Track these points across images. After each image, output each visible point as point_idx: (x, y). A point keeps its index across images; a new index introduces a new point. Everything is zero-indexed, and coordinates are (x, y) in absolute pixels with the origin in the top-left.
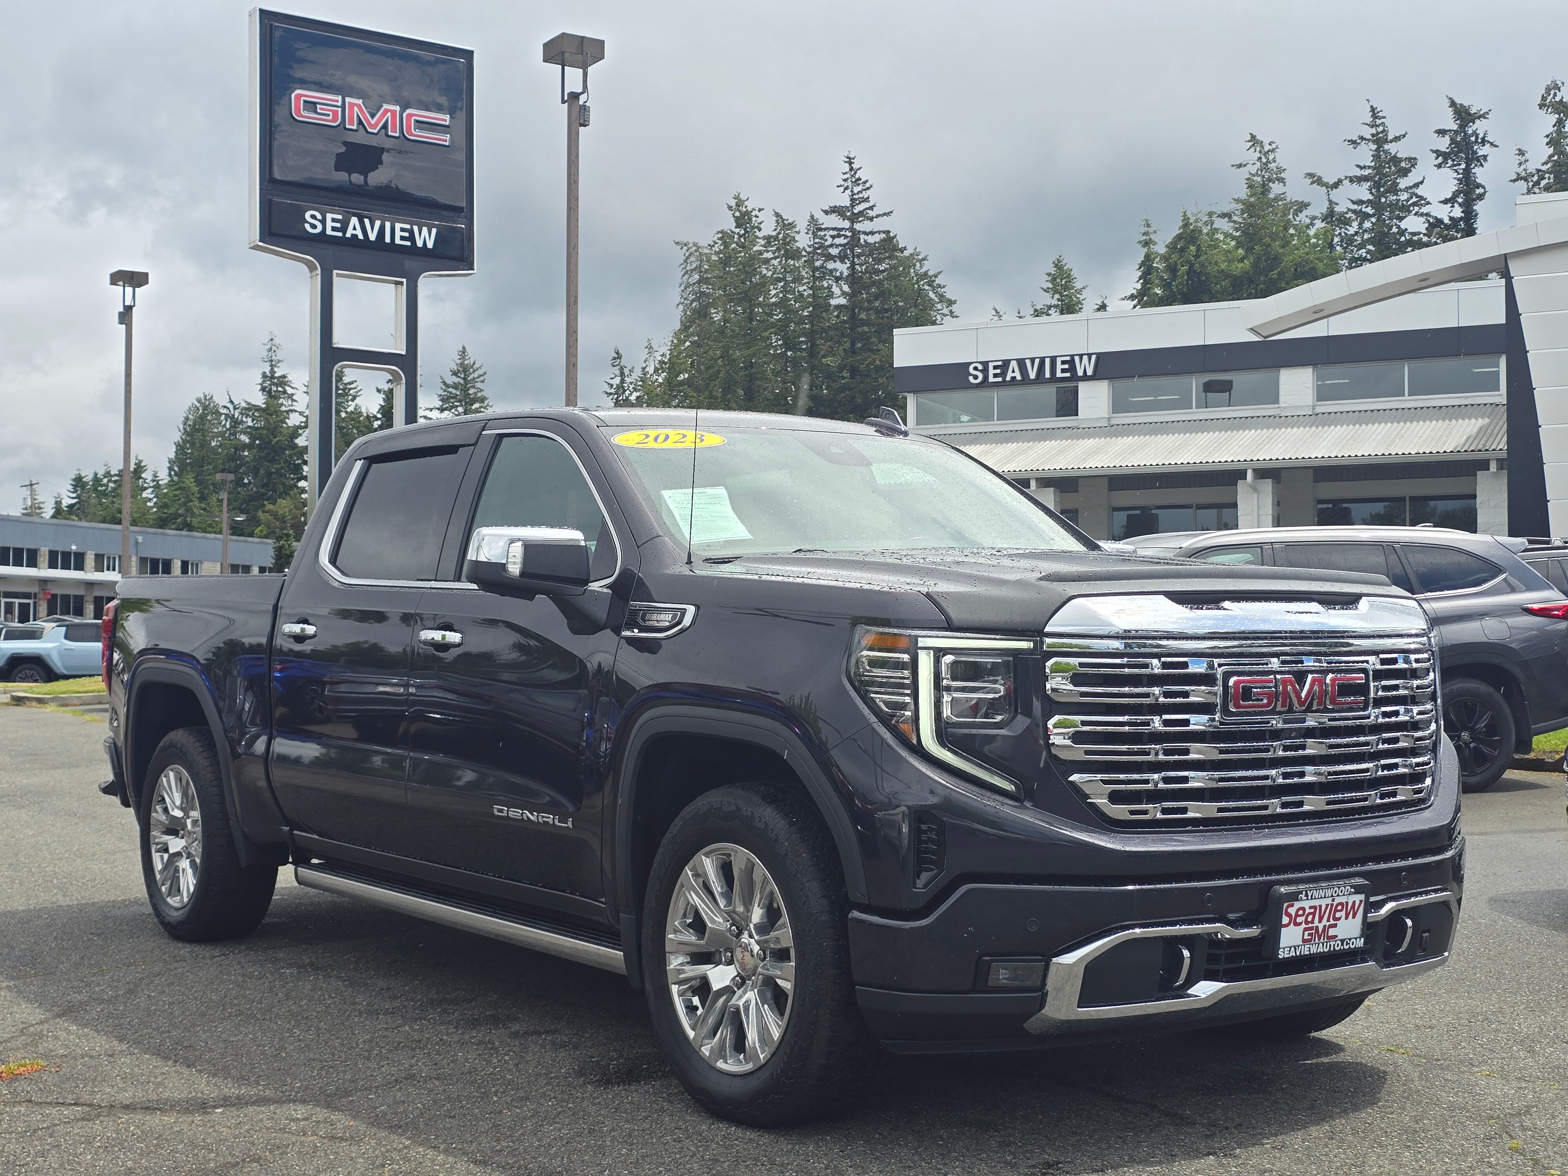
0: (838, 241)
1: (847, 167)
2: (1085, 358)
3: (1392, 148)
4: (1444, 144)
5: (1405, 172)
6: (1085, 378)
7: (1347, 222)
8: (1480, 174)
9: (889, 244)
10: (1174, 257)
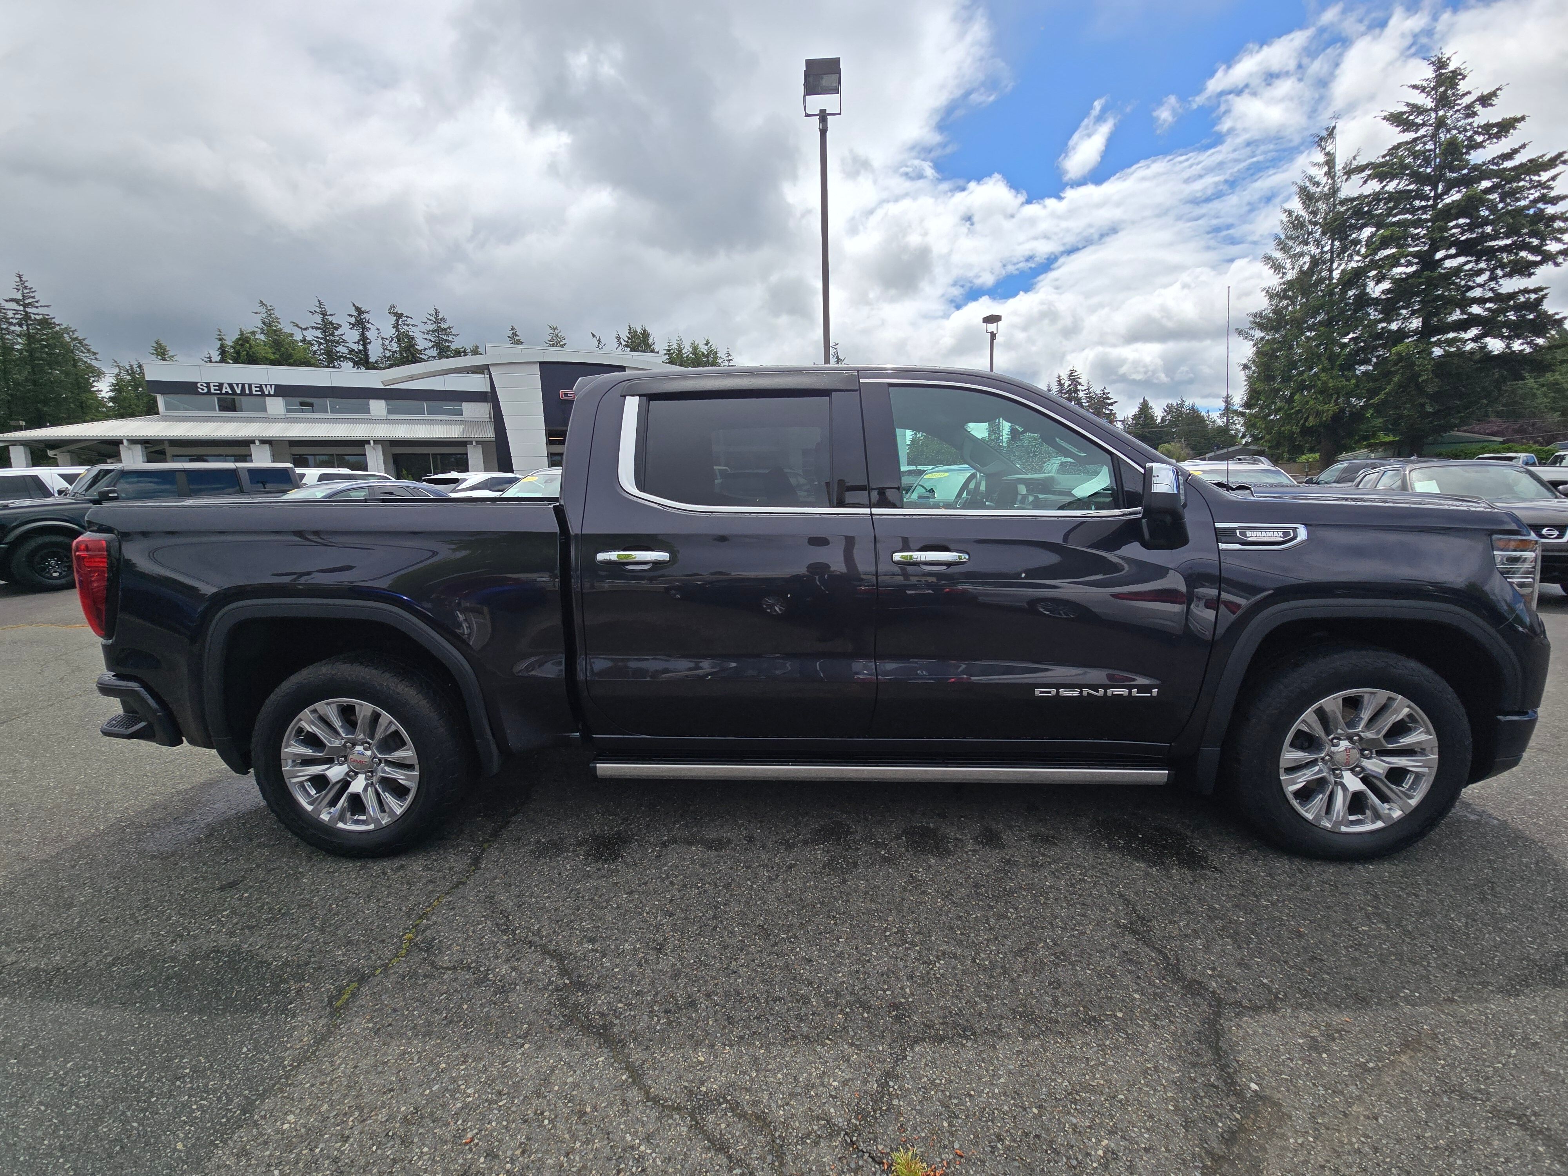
0: (17, 316)
1: (18, 279)
2: (268, 387)
3: (330, 318)
4: (353, 320)
5: (337, 329)
6: (269, 395)
7: (313, 345)
8: (368, 334)
9: (45, 323)
10: (238, 347)
